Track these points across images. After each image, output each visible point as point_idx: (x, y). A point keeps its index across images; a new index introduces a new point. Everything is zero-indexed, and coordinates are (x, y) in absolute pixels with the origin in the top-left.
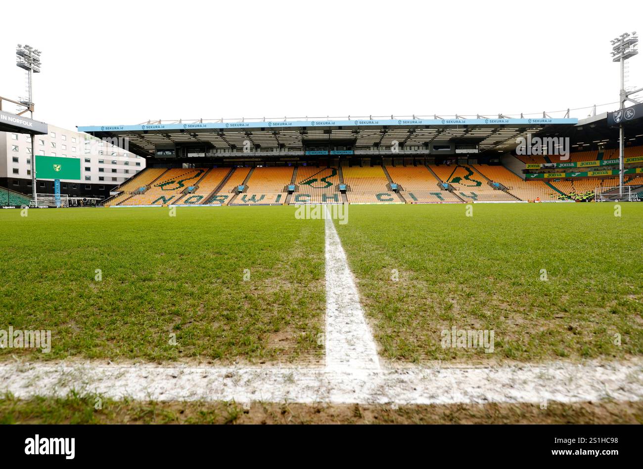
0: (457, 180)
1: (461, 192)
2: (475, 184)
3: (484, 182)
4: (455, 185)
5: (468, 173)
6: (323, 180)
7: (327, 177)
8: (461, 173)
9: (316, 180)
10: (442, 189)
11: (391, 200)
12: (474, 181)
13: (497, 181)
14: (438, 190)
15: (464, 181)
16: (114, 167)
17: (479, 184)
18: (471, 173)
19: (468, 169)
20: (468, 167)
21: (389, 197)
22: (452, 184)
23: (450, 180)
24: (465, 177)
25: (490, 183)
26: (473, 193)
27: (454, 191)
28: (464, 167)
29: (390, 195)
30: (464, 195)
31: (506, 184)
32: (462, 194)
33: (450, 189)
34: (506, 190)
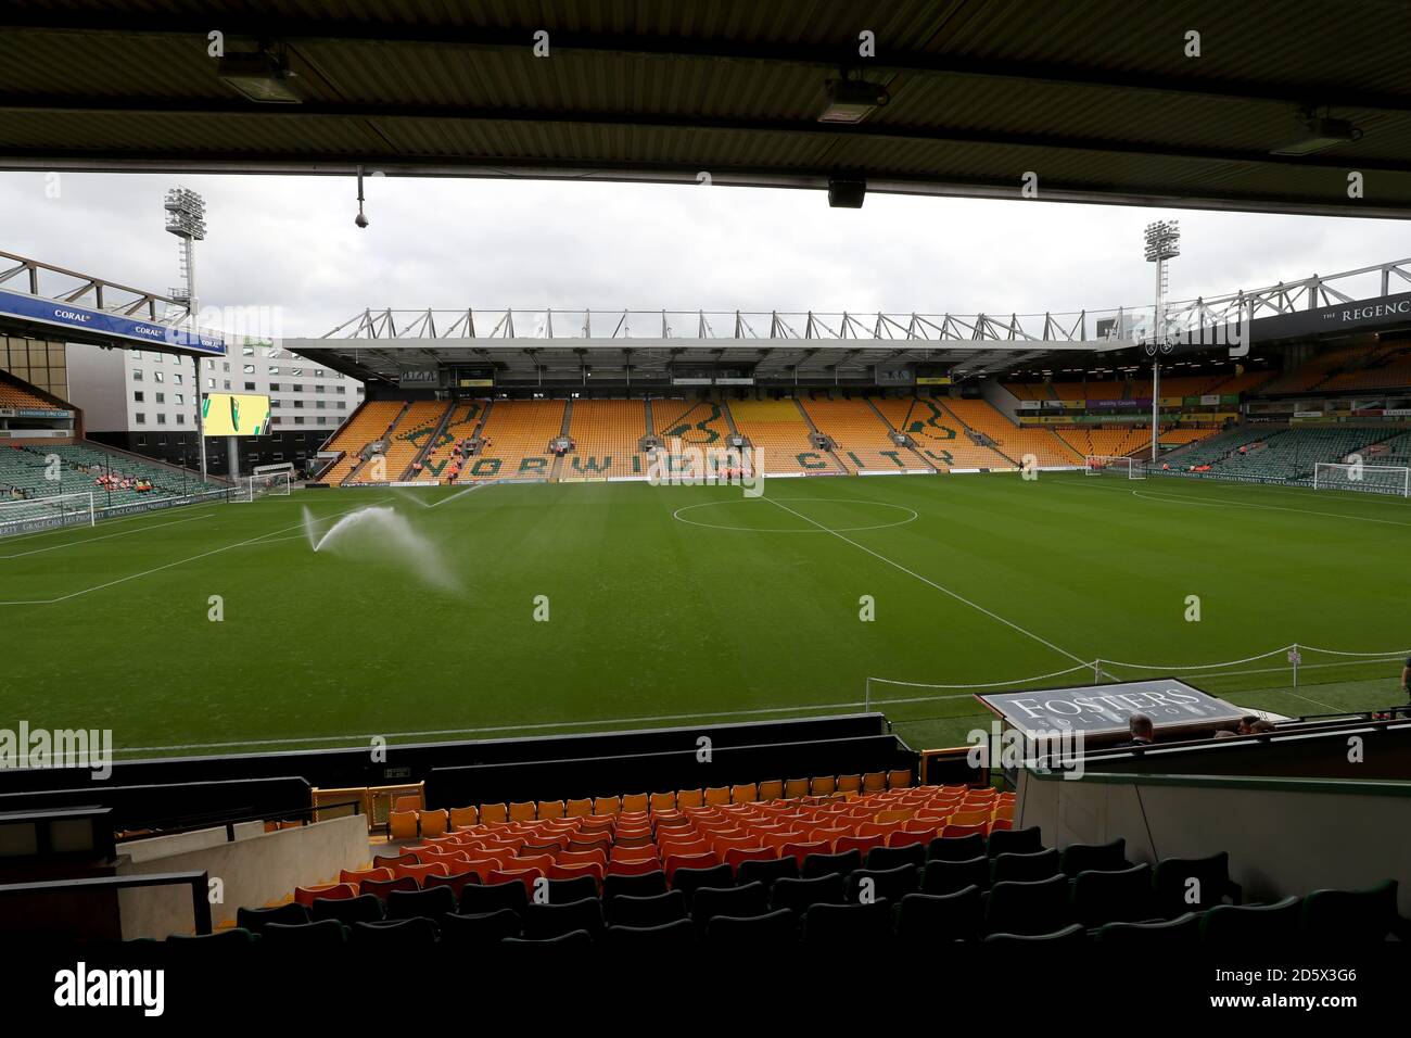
0: (917, 427)
1: (926, 449)
2: (946, 434)
3: (959, 430)
4: (916, 436)
5: (933, 414)
6: (701, 426)
7: (706, 422)
8: (922, 413)
9: (689, 427)
10: (897, 445)
11: (822, 465)
12: (944, 428)
13: (980, 429)
14: (891, 447)
15: (927, 429)
16: (298, 396)
17: (952, 435)
18: (938, 414)
19: (932, 406)
20: (933, 402)
21: (817, 462)
22: (911, 434)
23: (908, 427)
24: (929, 421)
25: (969, 432)
26: (945, 452)
27: (916, 448)
28: (925, 402)
29: (818, 457)
30: (932, 456)
31: (995, 435)
32: (928, 452)
33: (909, 445)
34: (992, 445)
